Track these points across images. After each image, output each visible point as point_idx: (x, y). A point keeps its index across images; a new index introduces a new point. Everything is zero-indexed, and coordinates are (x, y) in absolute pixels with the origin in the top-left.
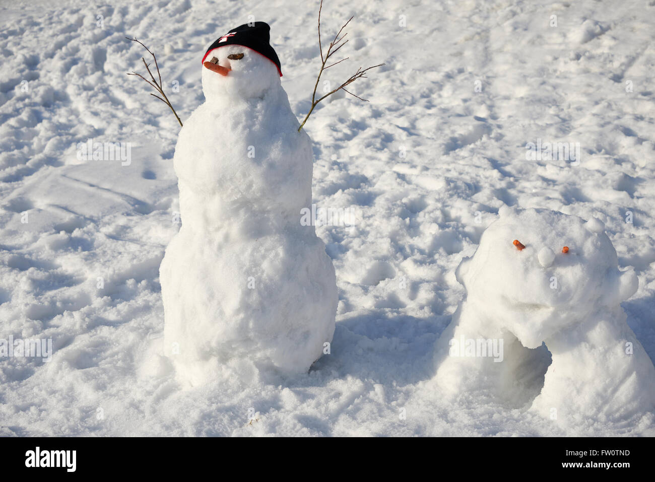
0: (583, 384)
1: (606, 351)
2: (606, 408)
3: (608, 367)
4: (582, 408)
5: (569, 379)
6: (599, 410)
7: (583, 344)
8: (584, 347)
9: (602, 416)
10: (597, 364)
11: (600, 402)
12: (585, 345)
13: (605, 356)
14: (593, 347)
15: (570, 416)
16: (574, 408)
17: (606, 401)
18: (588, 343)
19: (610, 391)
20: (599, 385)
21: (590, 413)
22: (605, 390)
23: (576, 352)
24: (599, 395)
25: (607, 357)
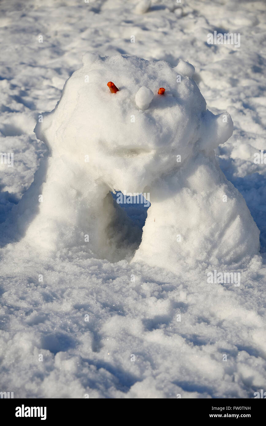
0: (189, 230)
1: (209, 196)
2: (216, 252)
3: (212, 212)
4: (192, 253)
5: (173, 227)
6: (209, 254)
7: (184, 190)
8: (185, 193)
9: (213, 259)
10: (201, 209)
11: (210, 246)
12: (187, 191)
13: (207, 200)
14: (194, 192)
15: (182, 261)
16: (183, 254)
17: (215, 246)
18: (189, 188)
19: (217, 235)
20: (205, 230)
21: (202, 257)
22: (212, 235)
23: (178, 198)
24: (207, 239)
25: (210, 201)
